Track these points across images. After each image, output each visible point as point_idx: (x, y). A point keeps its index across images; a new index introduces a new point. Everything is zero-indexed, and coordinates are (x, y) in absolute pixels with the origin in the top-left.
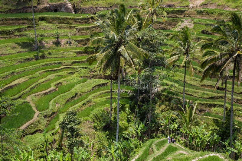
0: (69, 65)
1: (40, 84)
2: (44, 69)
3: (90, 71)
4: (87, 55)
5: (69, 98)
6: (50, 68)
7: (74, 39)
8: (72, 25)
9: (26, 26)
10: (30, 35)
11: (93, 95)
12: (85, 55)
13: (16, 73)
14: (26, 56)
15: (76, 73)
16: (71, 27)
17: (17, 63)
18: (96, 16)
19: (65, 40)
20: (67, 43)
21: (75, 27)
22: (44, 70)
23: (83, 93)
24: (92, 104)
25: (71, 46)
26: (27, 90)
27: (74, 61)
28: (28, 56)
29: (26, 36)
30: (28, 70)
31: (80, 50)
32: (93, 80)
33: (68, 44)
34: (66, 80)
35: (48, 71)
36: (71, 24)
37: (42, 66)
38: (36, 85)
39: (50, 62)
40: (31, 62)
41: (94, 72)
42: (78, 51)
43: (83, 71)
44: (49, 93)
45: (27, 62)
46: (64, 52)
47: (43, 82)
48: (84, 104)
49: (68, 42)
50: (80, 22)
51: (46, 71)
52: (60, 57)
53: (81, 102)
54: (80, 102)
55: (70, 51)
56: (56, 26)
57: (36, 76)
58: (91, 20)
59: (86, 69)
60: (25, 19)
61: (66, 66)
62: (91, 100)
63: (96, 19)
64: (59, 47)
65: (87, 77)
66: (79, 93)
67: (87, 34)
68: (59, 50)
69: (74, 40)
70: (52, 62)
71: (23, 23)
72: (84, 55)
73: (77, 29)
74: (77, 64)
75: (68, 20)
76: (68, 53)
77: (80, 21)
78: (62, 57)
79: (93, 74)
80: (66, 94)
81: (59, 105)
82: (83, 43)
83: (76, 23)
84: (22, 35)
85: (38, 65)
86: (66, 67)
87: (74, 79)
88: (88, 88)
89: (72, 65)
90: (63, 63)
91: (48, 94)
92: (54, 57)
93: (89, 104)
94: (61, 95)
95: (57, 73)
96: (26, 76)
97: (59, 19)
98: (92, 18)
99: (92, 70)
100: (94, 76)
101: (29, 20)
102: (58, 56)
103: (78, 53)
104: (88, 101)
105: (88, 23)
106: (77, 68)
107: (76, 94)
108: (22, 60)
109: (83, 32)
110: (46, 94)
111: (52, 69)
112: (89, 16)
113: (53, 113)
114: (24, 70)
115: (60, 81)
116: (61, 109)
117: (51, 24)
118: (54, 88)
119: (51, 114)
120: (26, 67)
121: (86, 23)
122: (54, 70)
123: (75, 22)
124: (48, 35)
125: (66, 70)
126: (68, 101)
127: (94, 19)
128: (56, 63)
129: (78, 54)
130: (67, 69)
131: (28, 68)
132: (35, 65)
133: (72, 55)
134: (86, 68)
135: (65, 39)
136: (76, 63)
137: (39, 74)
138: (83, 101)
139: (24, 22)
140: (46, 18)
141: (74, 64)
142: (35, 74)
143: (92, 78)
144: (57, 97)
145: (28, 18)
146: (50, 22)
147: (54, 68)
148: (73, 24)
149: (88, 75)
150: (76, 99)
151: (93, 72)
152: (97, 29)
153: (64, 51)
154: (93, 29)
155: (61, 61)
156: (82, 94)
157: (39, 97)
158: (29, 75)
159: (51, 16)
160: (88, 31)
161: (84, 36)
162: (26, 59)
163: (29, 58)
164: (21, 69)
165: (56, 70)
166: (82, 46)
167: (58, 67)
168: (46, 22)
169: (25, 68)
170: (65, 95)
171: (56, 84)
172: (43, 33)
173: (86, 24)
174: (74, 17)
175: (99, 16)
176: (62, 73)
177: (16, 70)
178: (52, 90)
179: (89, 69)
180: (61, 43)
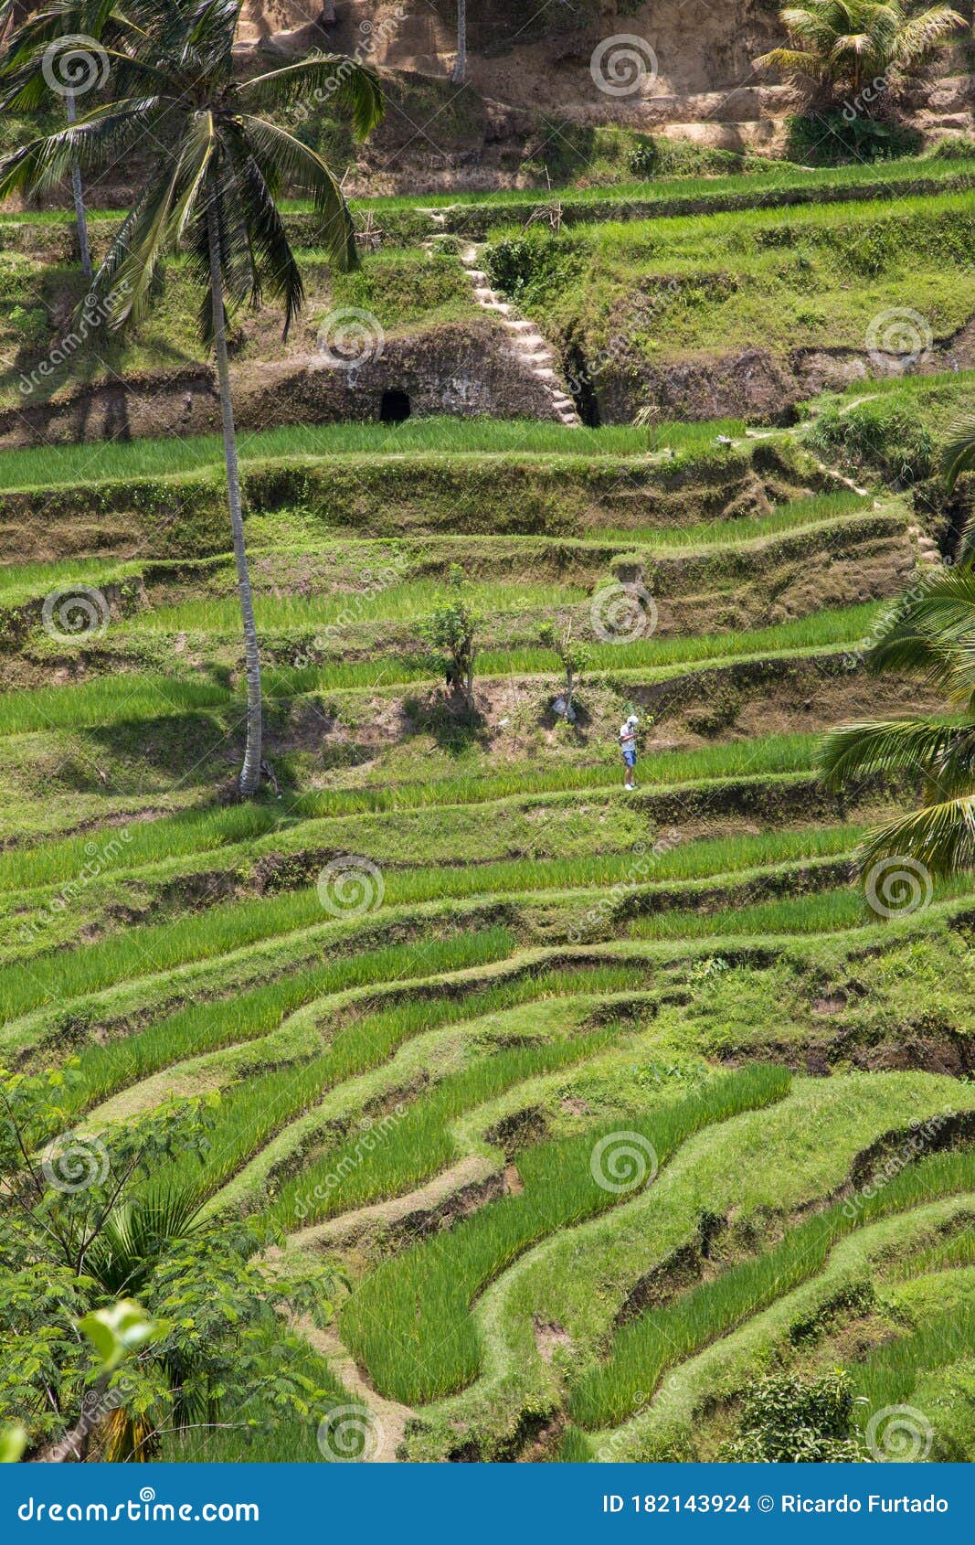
0: (589, 937)
1: (341, 1127)
2: (354, 983)
3: (805, 993)
4: (752, 829)
5: (647, 1272)
6: (414, 972)
7: (617, 674)
8: (572, 542)
9: (131, 564)
10: (180, 647)
11: (874, 1235)
12: (737, 833)
13: (107, 1026)
14: (171, 861)
15: (667, 1011)
16: (562, 560)
17: (94, 929)
18: (806, 445)
19: (522, 686)
20: (548, 717)
21: (607, 555)
22: (359, 992)
23: (767, 1212)
24: (876, 1329)
25: (584, 740)
26: (234, 1192)
27: (634, 888)
28: (187, 858)
29: (138, 659)
30: (207, 995)
31: (684, 786)
32: (842, 1081)
33: (562, 726)
34: (580, 1085)
35: (398, 996)
36: (563, 526)
37: (336, 947)
38: (309, 1141)
39: (407, 910)
40: (226, 915)
41: (851, 995)
42: (666, 789)
43: (735, 989)
44: (445, 1221)
45: (181, 918)
46: (525, 809)
47: (367, 1108)
48: (800, 1333)
49: (561, 706)
50: (652, 508)
51: (375, 1003)
52: (487, 852)
53: (771, 1311)
54: (761, 1308)
55: (587, 792)
56: (416, 551)
57: (290, 1053)
58: (756, 484)
59: (763, 975)
60: (122, 500)
61: (562, 940)
62: (864, 1290)
63: (802, 470)
64: (480, 760)
65: (780, 1048)
66: (734, 1216)
67: (732, 622)
68: (480, 788)
69: (617, 688)
70: (429, 908)
71: (103, 542)
72: (720, 835)
73: (627, 573)
74: (661, 920)
75: (534, 492)
76: (566, 815)
77: (649, 492)
78: (515, 854)
79: (843, 1017)
80: (608, 1222)
81: (564, 1339)
82: (702, 711)
83: (618, 519)
84: (101, 654)
85: (294, 937)
86: (559, 950)
87: (655, 1074)
88: (811, 1169)
89: (623, 934)
90: (525, 914)
91: (433, 1228)
92: (429, 854)
93: (853, 1329)
94: (570, 1236)
95: (484, 1012)
96: (202, 1052)
97: (443, 482)
98: (765, 459)
99: (825, 977)
100: (854, 1036)
101: (161, 507)
102: (469, 848)
103: (665, 811)
104: (840, 1303)
105: (728, 510)
106: (674, 964)
107: (711, 1226)
108: (141, 901)
109: (688, 607)
110: (416, 1224)
111: (431, 980)
112: (742, 448)
113: (532, 1424)
114: (173, 992)
115: (531, 1092)
116: (594, 1377)
117: (363, 534)
118: (491, 1170)
119: (510, 1429)
120: (190, 959)
121: (711, 508)
122: (454, 992)
123: (606, 503)
124: (353, 644)
125: (569, 990)
126: (639, 1297)
127: (788, 474)
128: (461, 920)
129: (661, 822)
130: (580, 973)
131: (208, 973)
132: (265, 946)
133: (606, 837)
134: (762, 959)
135: (529, 678)
136: (659, 908)
137: (319, 1024)
138: (790, 1300)
139: (110, 525)
140: (315, 483)
141: (633, 925)
142: (286, 1028)
143: (835, 1058)
144: (536, 1256)
145: (145, 490)
146: (354, 522)
147: (446, 969)
148: (579, 532)
149: (791, 1032)
150: (708, 1278)
151: (840, 997)
152: (828, 565)
153: (524, 798)
154: (789, 567)
155: (512, 897)
156: (758, 1223)
157: (355, 1255)
158: (231, 1041)
159: (359, 460)
160: (742, 590)
161: (706, 644)
162: (178, 882)
163: (203, 878)
164: (146, 982)
165: (474, 984)
166: (693, 739)
167: (491, 960)
168: (309, 518)
169: (183, 971)
170: (607, 1240)
171: (495, 1123)
172: (305, 627)
173: (717, 522)
174: (591, 461)
175: (836, 436)
176: (535, 1018)
177: (103, 996)
178: (473, 1190)
179: (800, 968)
180: (491, 719)
